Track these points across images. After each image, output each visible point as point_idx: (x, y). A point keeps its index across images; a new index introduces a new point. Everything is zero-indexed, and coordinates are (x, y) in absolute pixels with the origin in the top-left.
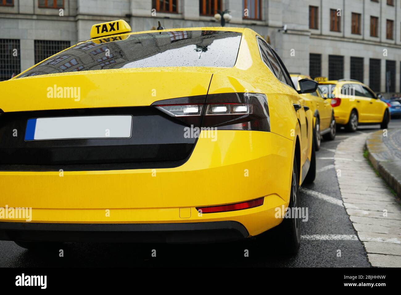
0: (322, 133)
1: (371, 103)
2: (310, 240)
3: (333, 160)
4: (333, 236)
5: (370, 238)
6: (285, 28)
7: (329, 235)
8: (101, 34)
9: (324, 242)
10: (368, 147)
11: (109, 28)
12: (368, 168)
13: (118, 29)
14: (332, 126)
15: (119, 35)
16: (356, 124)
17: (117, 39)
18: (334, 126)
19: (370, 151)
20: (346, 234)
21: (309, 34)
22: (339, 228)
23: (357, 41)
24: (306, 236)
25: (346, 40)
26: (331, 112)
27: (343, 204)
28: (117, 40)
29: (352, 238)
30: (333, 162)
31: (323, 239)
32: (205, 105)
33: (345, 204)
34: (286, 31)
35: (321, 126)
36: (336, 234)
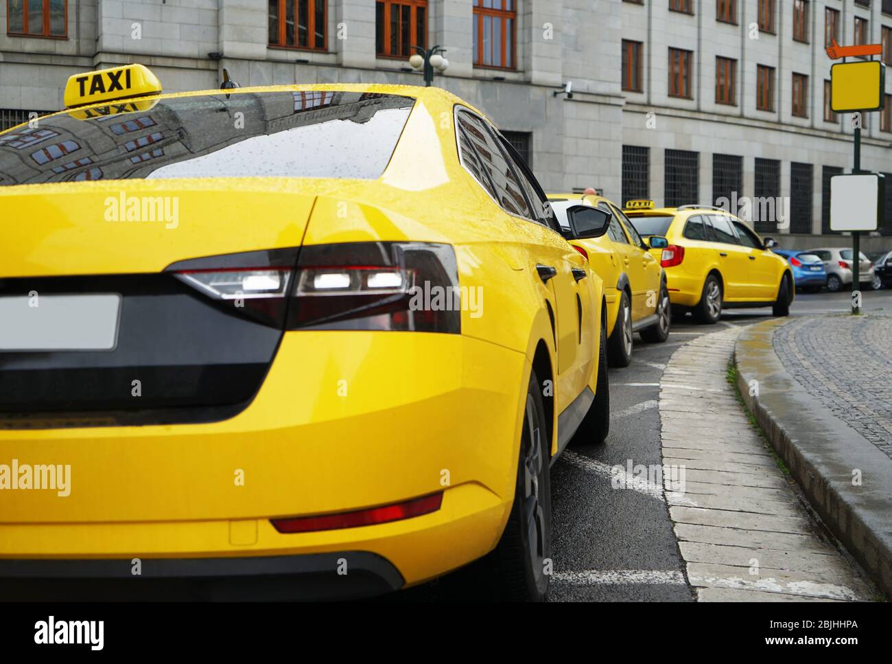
0: (635, 325)
1: (752, 258)
2: (575, 583)
3: (658, 387)
4: (628, 574)
5: (714, 579)
6: (568, 90)
7: (619, 571)
8: (88, 98)
9: (605, 589)
10: (738, 358)
11: (107, 83)
12: (734, 408)
13: (128, 86)
14: (661, 311)
15: (130, 101)
16: (718, 304)
17: (126, 108)
18: (665, 311)
19: (740, 368)
20: (659, 569)
21: (622, 102)
22: (646, 553)
23: (728, 120)
24: (566, 575)
25: (702, 116)
26: (659, 279)
27: (663, 495)
28: (127, 111)
29: (671, 579)
30: (655, 394)
31: (604, 580)
32: (296, 270)
33: (667, 494)
34: (570, 95)
35: (633, 312)
36: (636, 568)
